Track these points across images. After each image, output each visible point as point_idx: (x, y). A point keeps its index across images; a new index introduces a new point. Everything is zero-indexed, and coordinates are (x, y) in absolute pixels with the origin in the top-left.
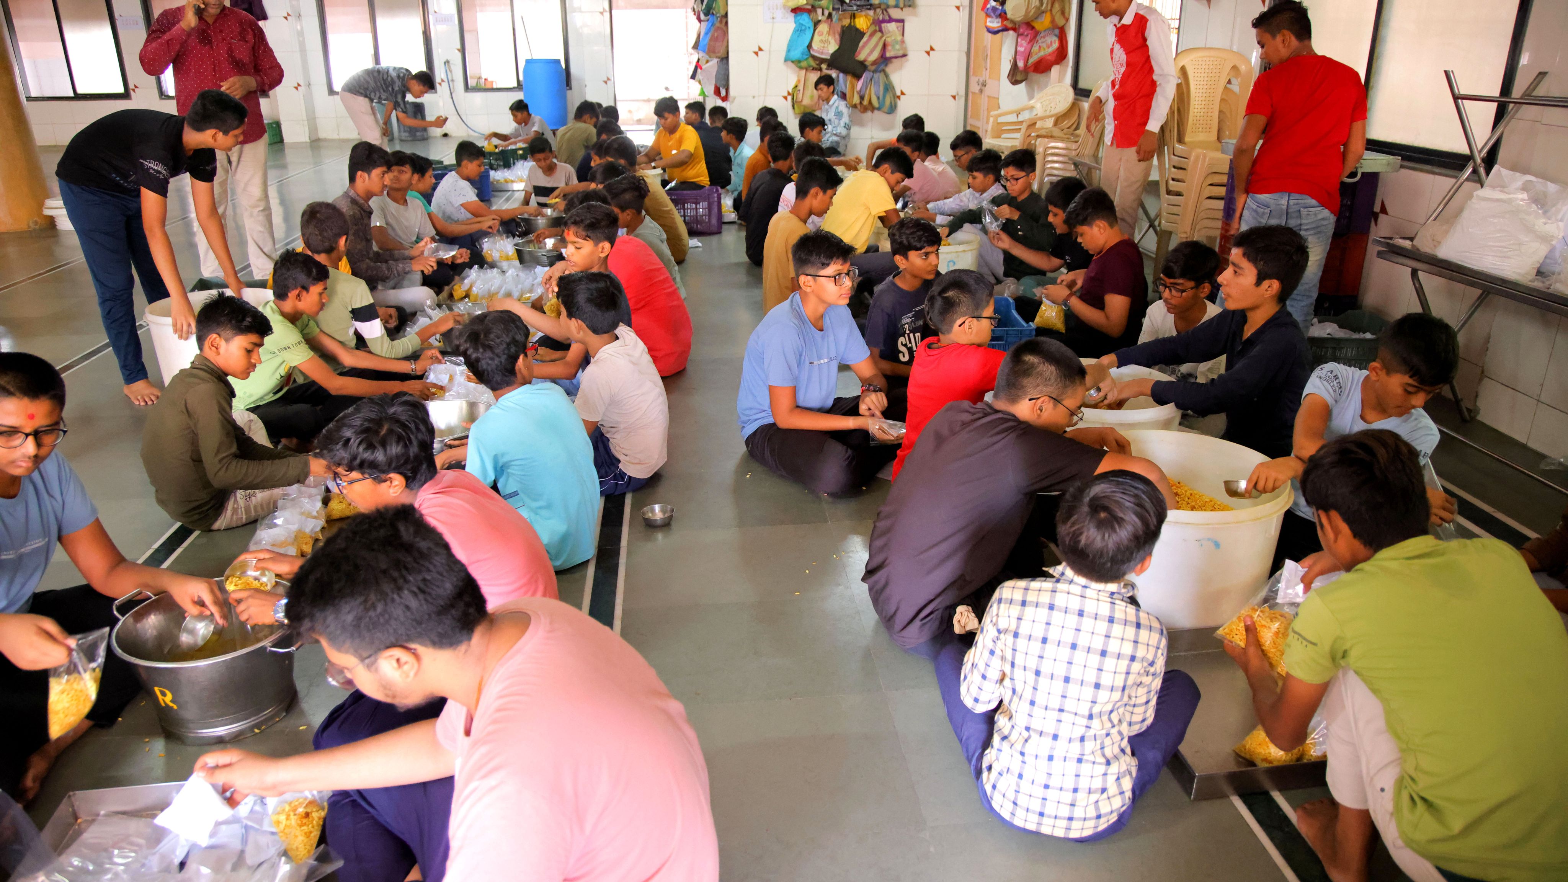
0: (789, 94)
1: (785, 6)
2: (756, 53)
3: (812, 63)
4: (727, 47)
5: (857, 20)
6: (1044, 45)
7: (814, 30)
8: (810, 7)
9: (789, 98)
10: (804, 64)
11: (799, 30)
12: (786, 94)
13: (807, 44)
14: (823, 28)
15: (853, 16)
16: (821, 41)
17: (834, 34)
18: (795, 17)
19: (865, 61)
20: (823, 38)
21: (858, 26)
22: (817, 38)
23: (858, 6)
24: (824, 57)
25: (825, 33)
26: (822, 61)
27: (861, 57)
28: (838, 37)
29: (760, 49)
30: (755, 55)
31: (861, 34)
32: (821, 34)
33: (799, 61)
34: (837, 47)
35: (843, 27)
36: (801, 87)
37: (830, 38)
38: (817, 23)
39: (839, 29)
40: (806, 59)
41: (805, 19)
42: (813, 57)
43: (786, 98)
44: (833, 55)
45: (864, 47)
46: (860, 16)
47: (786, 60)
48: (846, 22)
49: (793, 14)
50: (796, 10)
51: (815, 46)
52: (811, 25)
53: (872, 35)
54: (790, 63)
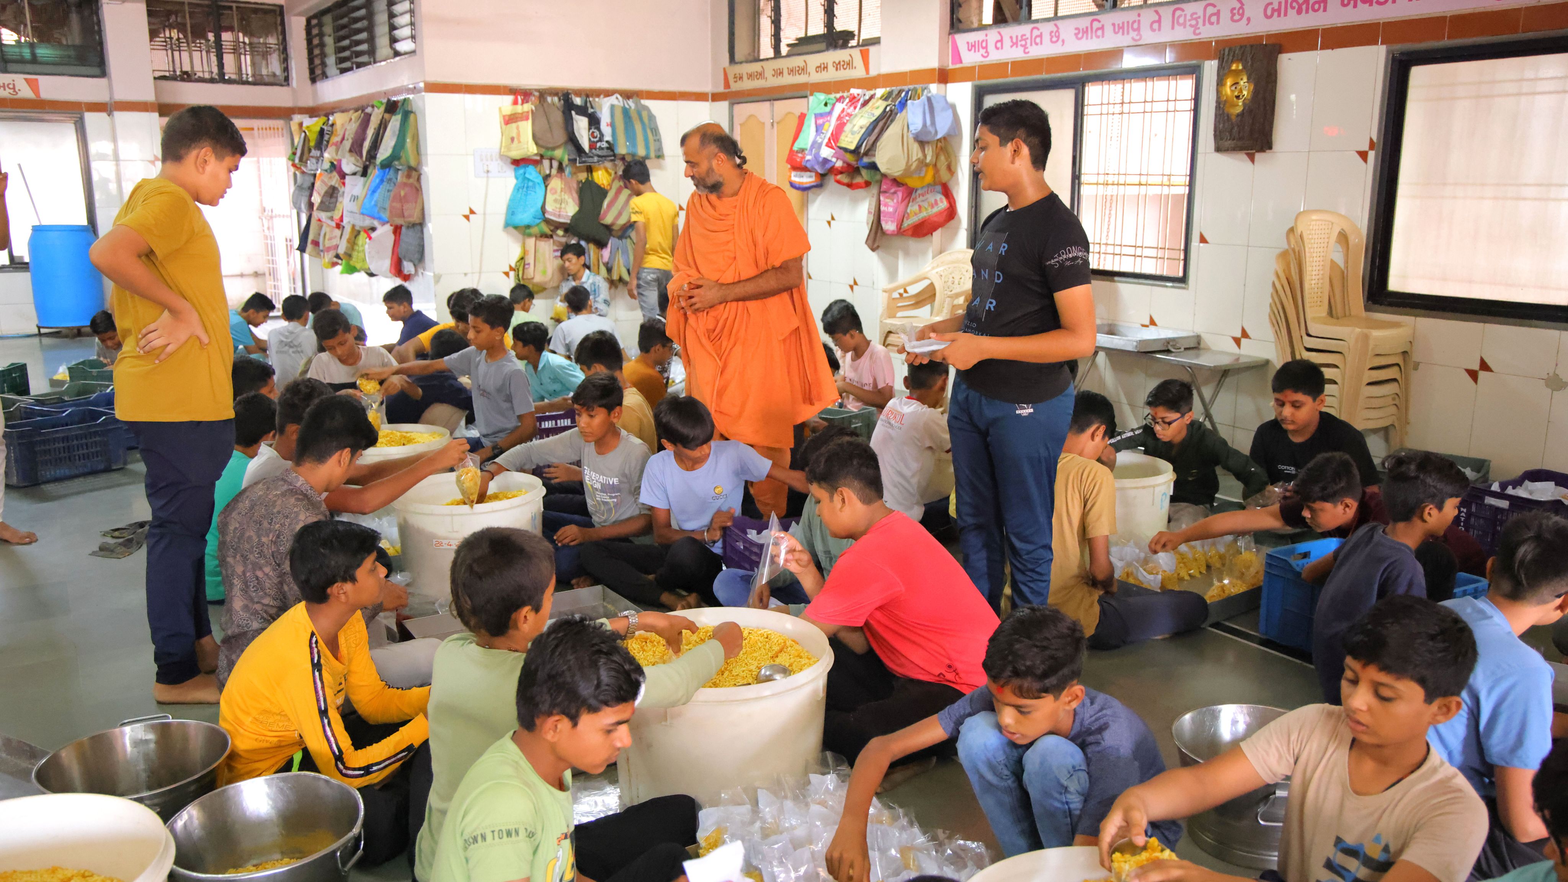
0: (511, 269)
1: (502, 157)
2: (467, 217)
3: (546, 229)
4: (423, 209)
5: (595, 174)
6: (925, 204)
7: (546, 187)
8: (538, 158)
9: (512, 274)
10: (535, 230)
11: (523, 186)
12: (507, 269)
13: (540, 205)
14: (556, 183)
15: (590, 170)
16: (556, 201)
17: (570, 191)
18: (515, 170)
19: (613, 224)
20: (557, 196)
21: (596, 181)
22: (550, 198)
23: (599, 156)
24: (562, 220)
25: (559, 190)
26: (557, 226)
27: (608, 220)
28: (576, 196)
29: (472, 212)
30: (465, 220)
31: (603, 193)
32: (554, 192)
33: (528, 227)
34: (577, 209)
35: (579, 182)
36: (530, 259)
37: (566, 197)
38: (546, 178)
39: (575, 185)
40: (538, 225)
41: (532, 172)
42: (548, 222)
43: (507, 274)
44: (575, 218)
45: (610, 205)
46: (600, 169)
47: (507, 225)
48: (583, 176)
49: (513, 167)
50: (517, 163)
51: (548, 208)
52: (539, 180)
53: (619, 192)
54: (511, 229)
